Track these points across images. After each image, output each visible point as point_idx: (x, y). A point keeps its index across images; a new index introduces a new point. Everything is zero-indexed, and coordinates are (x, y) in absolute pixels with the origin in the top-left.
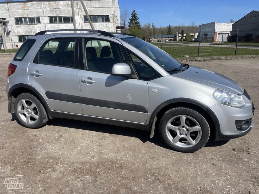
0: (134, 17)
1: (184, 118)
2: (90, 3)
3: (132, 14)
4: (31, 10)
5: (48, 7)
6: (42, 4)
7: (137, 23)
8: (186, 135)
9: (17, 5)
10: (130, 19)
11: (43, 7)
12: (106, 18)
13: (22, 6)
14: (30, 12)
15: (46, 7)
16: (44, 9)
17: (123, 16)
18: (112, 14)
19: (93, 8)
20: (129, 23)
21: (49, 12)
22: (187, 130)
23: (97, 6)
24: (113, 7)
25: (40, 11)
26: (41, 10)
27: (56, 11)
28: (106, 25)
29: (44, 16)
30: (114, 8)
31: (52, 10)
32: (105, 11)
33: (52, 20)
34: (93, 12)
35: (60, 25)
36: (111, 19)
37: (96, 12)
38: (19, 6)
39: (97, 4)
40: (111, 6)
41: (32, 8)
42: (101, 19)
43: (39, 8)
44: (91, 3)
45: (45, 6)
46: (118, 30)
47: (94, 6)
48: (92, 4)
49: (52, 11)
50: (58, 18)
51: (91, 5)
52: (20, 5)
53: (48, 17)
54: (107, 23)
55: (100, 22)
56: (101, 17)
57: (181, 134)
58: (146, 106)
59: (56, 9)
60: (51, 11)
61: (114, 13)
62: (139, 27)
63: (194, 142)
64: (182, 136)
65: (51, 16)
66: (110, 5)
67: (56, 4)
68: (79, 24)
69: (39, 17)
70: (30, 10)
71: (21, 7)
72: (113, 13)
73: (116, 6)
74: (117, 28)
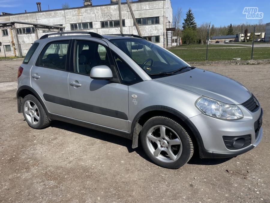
0: (190, 17)
1: (163, 129)
2: (140, 6)
3: (187, 14)
4: (85, 16)
5: (100, 12)
6: (95, 9)
7: (192, 24)
8: (167, 148)
9: (72, 11)
10: (185, 20)
11: (95, 12)
12: (156, 20)
13: (77, 12)
14: (84, 17)
15: (99, 12)
16: (96, 14)
17: (176, 17)
18: (162, 15)
19: (143, 11)
20: (183, 24)
21: (101, 17)
22: (168, 143)
23: (148, 8)
24: (163, 8)
25: (93, 16)
26: (93, 15)
27: (107, 16)
28: (156, 27)
29: (96, 21)
30: (165, 9)
31: (104, 15)
32: (155, 12)
33: (104, 25)
34: (143, 14)
35: (110, 29)
36: (161, 20)
37: (146, 14)
38: (74, 12)
39: (147, 6)
40: (162, 6)
41: (86, 14)
42: (151, 21)
43: (92, 13)
44: (141, 5)
45: (97, 11)
46: (168, 32)
47: (145, 8)
48: (143, 7)
49: (104, 16)
50: (109, 22)
51: (141, 7)
52: (75, 11)
53: (100, 22)
54: (157, 25)
55: (150, 25)
56: (151, 19)
57: (162, 147)
58: (127, 113)
59: (108, 14)
60: (102, 15)
61: (164, 14)
62: (194, 28)
63: (175, 157)
64: (163, 149)
65: (103, 20)
66: (160, 6)
67: (107, 9)
68: (128, 27)
69: (92, 22)
70: (84, 16)
71: (76, 13)
72: (163, 14)
73: (166, 7)
74: (167, 30)
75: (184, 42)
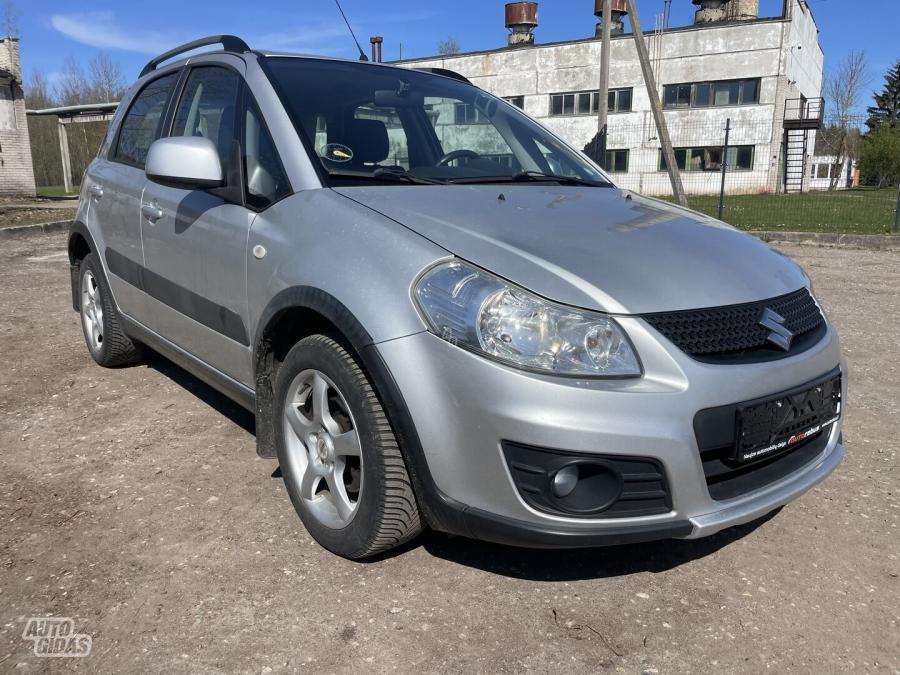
2: (692, 41)
3: (888, 78)
4: (501, 77)
5: (551, 64)
6: (537, 56)
9: (466, 62)
10: (877, 98)
11: (537, 64)
12: (747, 91)
13: (481, 66)
14: (501, 81)
15: (549, 63)
16: (540, 70)
17: (842, 85)
18: (774, 73)
19: (702, 58)
20: (871, 110)
21: (552, 81)
23: (720, 48)
24: (781, 48)
25: (528, 76)
26: (530, 75)
27: (574, 76)
28: (743, 114)
29: (537, 94)
30: (786, 50)
31: (563, 72)
32: (746, 63)
33: (560, 105)
34: (702, 70)
35: (579, 119)
36: (767, 89)
37: (712, 70)
38: (472, 65)
39: (720, 40)
40: (775, 42)
41: (508, 69)
42: (728, 93)
43: (525, 67)
44: (697, 37)
45: (544, 60)
46: (790, 132)
47: (709, 48)
48: (702, 43)
49: (563, 75)
50: (577, 96)
51: (697, 44)
52: (475, 62)
53: (548, 96)
54: (747, 108)
55: (721, 106)
56: (729, 85)
59: (576, 69)
60: (559, 75)
61: (782, 68)
65: (557, 91)
66: (769, 40)
67: (578, 53)
68: (642, 115)
69: (523, 96)
70: (499, 77)
71: (477, 68)
72: (776, 68)
73: (793, 43)
74: (790, 125)
75: (869, 179)
